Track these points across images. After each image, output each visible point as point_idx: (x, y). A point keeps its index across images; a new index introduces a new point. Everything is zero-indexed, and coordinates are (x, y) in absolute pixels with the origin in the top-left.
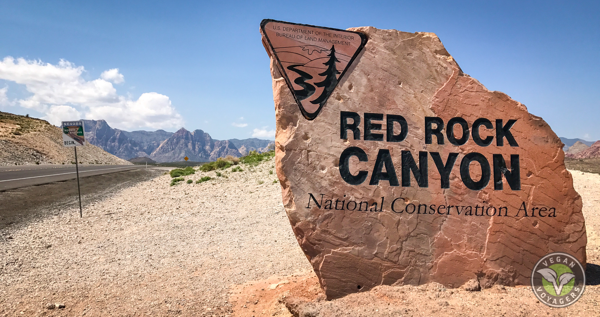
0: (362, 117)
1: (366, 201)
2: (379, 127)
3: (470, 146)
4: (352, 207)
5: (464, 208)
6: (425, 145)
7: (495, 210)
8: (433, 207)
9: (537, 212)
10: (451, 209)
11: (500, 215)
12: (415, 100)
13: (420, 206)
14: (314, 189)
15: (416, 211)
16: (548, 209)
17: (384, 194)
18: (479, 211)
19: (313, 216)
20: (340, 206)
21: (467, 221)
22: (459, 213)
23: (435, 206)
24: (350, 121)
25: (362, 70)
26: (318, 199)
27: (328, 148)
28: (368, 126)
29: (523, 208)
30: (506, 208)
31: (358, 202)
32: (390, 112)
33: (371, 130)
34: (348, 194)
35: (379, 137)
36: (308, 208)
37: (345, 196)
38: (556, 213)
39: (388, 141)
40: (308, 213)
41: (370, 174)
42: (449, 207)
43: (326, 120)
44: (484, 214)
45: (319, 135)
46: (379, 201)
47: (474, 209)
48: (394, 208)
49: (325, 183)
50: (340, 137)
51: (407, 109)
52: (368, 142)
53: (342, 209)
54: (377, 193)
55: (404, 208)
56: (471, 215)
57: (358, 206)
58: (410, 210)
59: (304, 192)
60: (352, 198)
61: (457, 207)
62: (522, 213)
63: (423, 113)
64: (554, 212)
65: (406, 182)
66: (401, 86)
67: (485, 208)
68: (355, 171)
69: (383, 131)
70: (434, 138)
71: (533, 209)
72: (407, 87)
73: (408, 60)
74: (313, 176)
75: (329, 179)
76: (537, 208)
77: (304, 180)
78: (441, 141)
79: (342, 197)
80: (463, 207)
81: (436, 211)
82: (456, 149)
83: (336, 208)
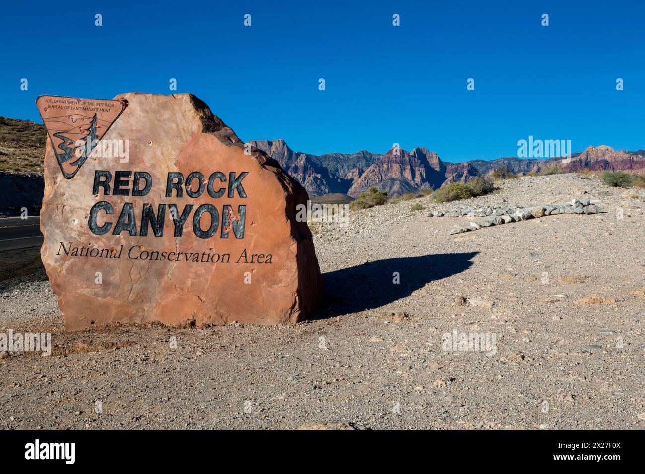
0: (113, 174)
1: (108, 249)
2: (127, 183)
3: (204, 199)
4: (94, 254)
5: (193, 255)
6: (165, 198)
7: (219, 256)
8: (164, 254)
9: (255, 258)
10: (180, 256)
11: (222, 262)
12: (161, 157)
13: (152, 253)
14: (65, 238)
15: (149, 258)
16: (266, 256)
17: (123, 242)
18: (206, 258)
19: (61, 262)
20: (84, 253)
21: (192, 267)
22: (187, 260)
23: (166, 253)
24: (103, 179)
25: (119, 133)
26: (67, 247)
27: (81, 203)
28: (118, 182)
29: (244, 255)
30: (228, 255)
31: (100, 250)
32: (138, 170)
33: (120, 187)
34: (93, 242)
35: (126, 192)
36: (58, 254)
37: (90, 244)
38: (272, 259)
39: (133, 195)
40: (57, 260)
41: (114, 225)
42: (179, 254)
43: (82, 178)
44: (210, 260)
45: (74, 192)
46: (119, 248)
47: (201, 256)
48: (131, 255)
49: (74, 234)
50: (92, 193)
51: (153, 166)
52: (115, 198)
53: (86, 256)
54: (118, 242)
55: (139, 255)
56: (197, 261)
57: (100, 253)
58: (144, 256)
59: (57, 241)
60: (96, 247)
61: (186, 254)
62: (243, 259)
63: (167, 169)
64: (271, 259)
65: (144, 233)
66: (151, 145)
67: (211, 255)
68: (101, 222)
69: (130, 187)
70: (174, 192)
71: (252, 256)
72: (156, 146)
73: (159, 121)
74: (65, 228)
75: (79, 230)
76: (256, 255)
77: (57, 231)
78: (179, 194)
79: (87, 245)
80: (191, 254)
81: (167, 258)
82: (191, 201)
83: (81, 255)
